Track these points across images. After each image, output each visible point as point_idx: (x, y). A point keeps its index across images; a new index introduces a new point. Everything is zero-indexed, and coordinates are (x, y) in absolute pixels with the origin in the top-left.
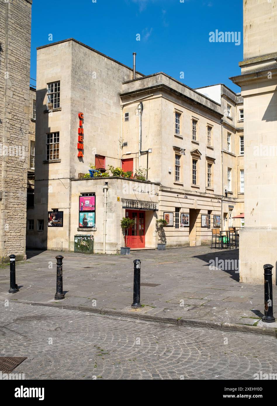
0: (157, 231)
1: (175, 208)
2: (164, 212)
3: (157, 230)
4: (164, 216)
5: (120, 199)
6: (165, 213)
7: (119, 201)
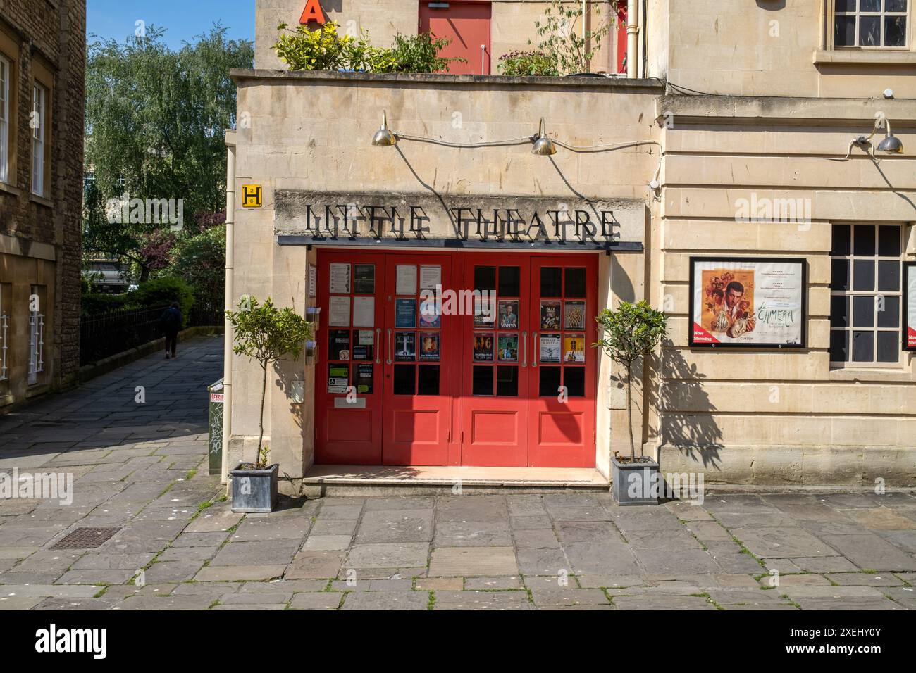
0: (628, 379)
1: (830, 226)
2: (693, 260)
3: (624, 373)
4: (691, 283)
5: (268, 197)
6: (699, 267)
7: (258, 205)
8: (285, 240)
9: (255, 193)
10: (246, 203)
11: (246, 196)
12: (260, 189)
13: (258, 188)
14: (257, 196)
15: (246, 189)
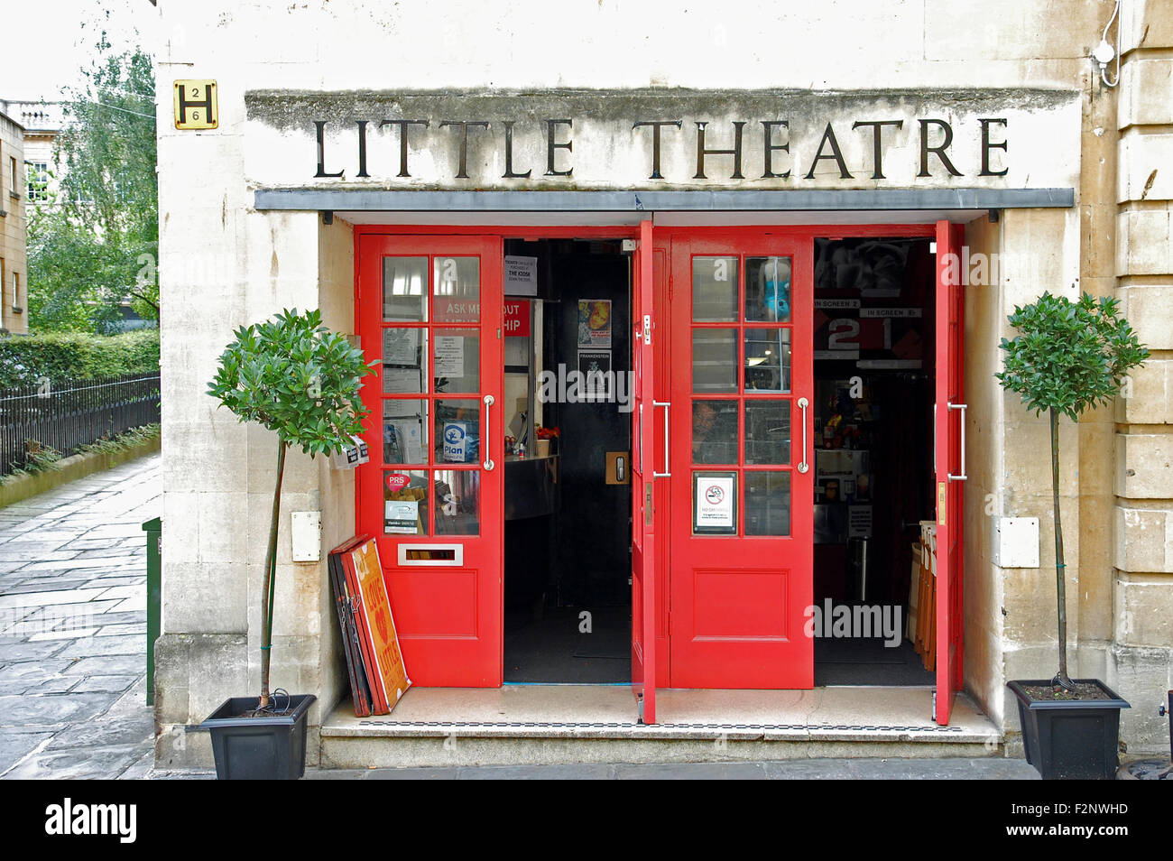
5: (232, 105)
7: (210, 125)
8: (270, 201)
9: (202, 97)
10: (183, 120)
11: (184, 104)
12: (213, 89)
13: (208, 88)
14: (207, 104)
15: (182, 88)
